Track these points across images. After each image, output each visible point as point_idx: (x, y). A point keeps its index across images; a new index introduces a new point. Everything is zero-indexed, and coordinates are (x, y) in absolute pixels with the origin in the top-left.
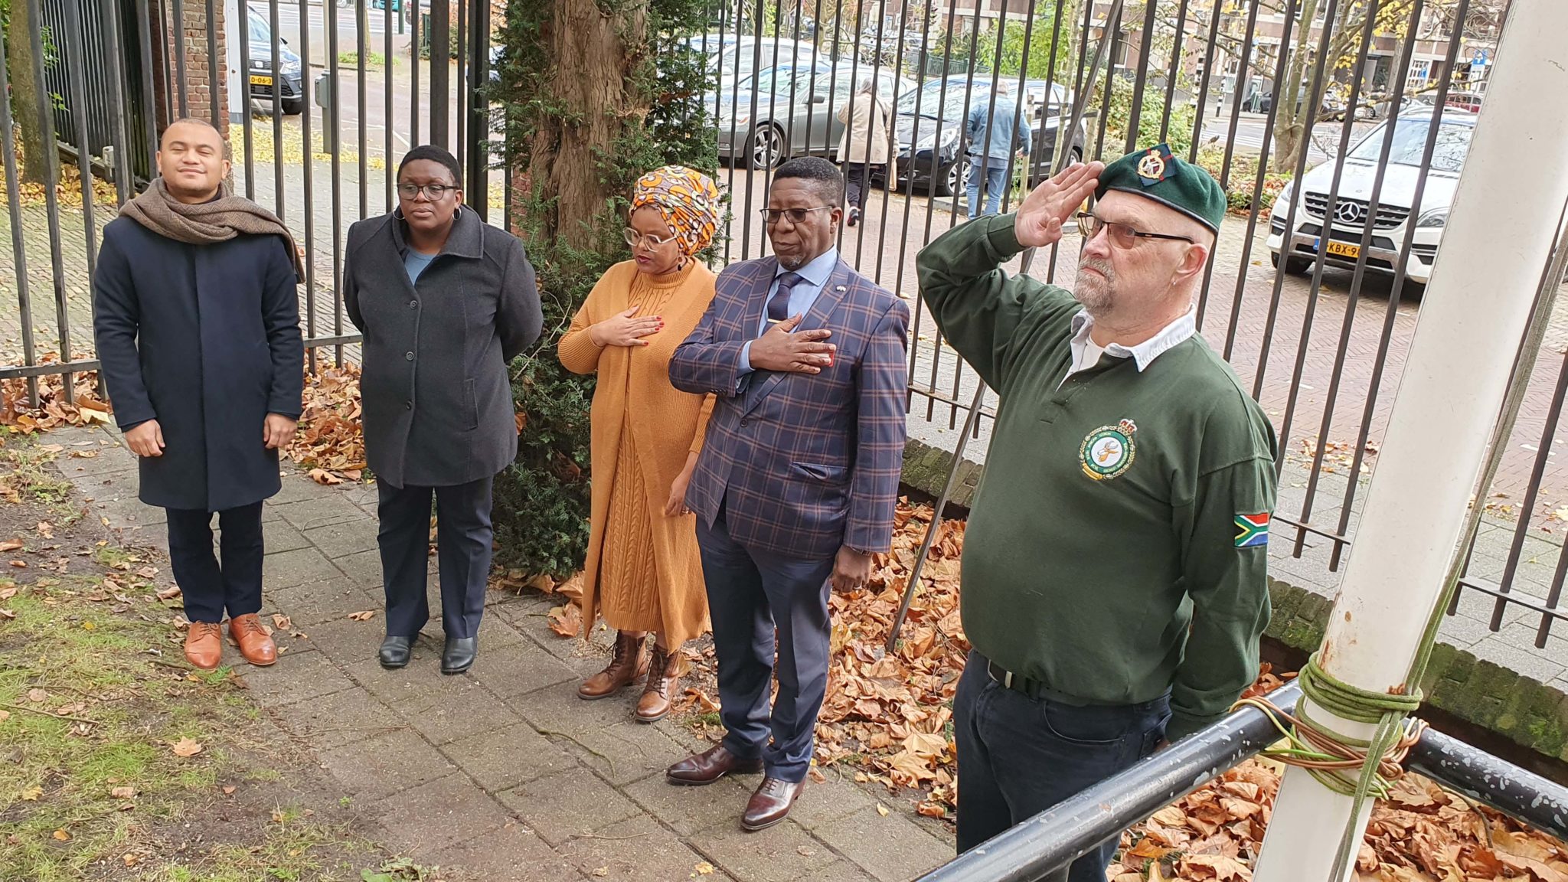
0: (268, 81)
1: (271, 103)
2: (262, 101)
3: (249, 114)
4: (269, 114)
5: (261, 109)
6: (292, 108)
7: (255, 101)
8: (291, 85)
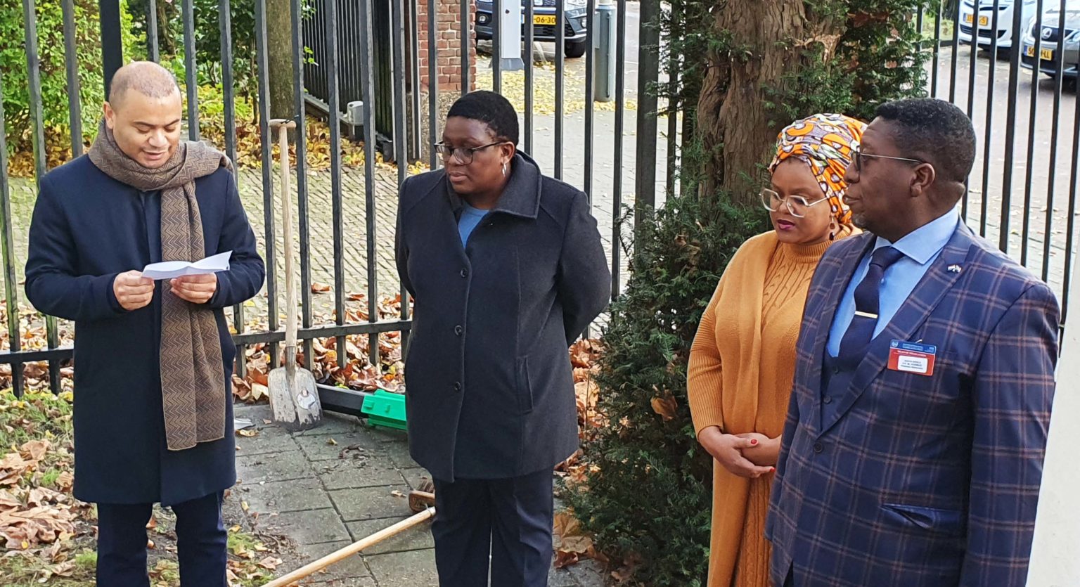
0: (549, 20)
1: (553, 45)
2: (544, 43)
3: (528, 60)
4: (548, 58)
5: (541, 52)
6: (573, 50)
7: (537, 44)
8: (574, 23)
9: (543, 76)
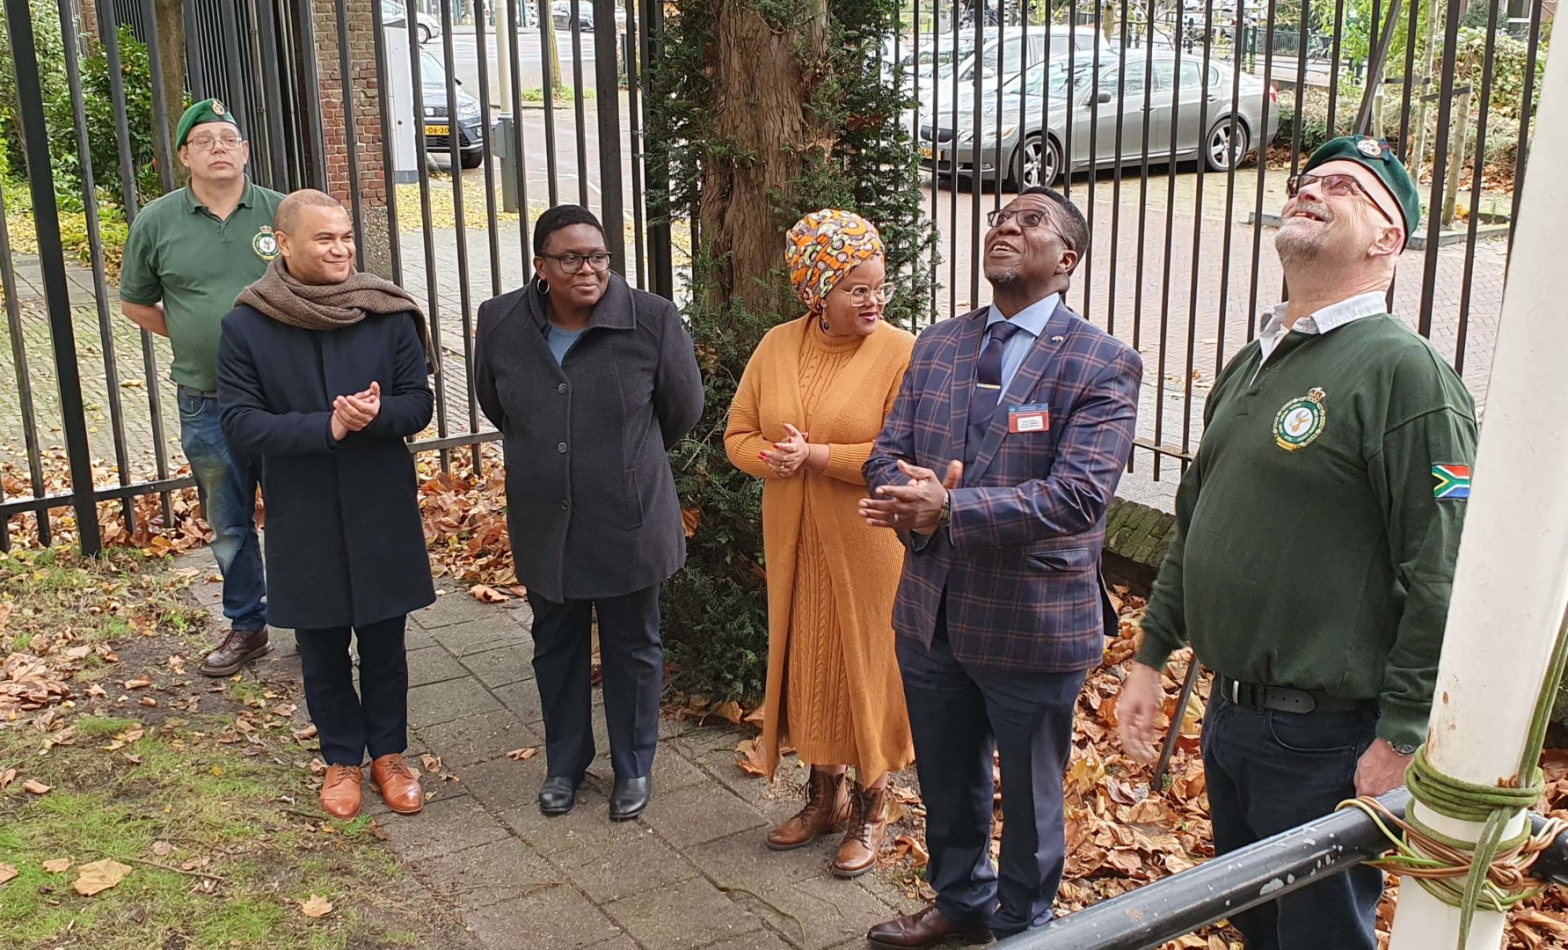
0: (442, 131)
2: (436, 154)
4: (444, 169)
5: (435, 164)
6: (470, 161)
7: (429, 155)
9: (441, 187)
